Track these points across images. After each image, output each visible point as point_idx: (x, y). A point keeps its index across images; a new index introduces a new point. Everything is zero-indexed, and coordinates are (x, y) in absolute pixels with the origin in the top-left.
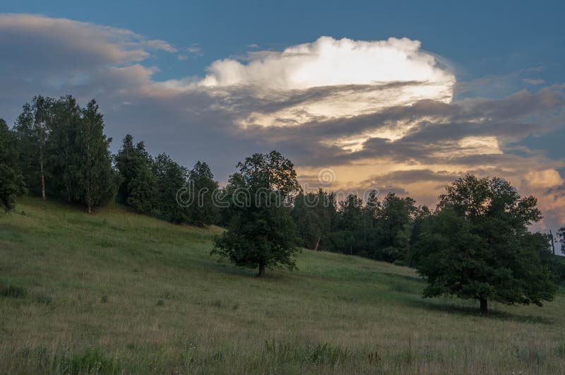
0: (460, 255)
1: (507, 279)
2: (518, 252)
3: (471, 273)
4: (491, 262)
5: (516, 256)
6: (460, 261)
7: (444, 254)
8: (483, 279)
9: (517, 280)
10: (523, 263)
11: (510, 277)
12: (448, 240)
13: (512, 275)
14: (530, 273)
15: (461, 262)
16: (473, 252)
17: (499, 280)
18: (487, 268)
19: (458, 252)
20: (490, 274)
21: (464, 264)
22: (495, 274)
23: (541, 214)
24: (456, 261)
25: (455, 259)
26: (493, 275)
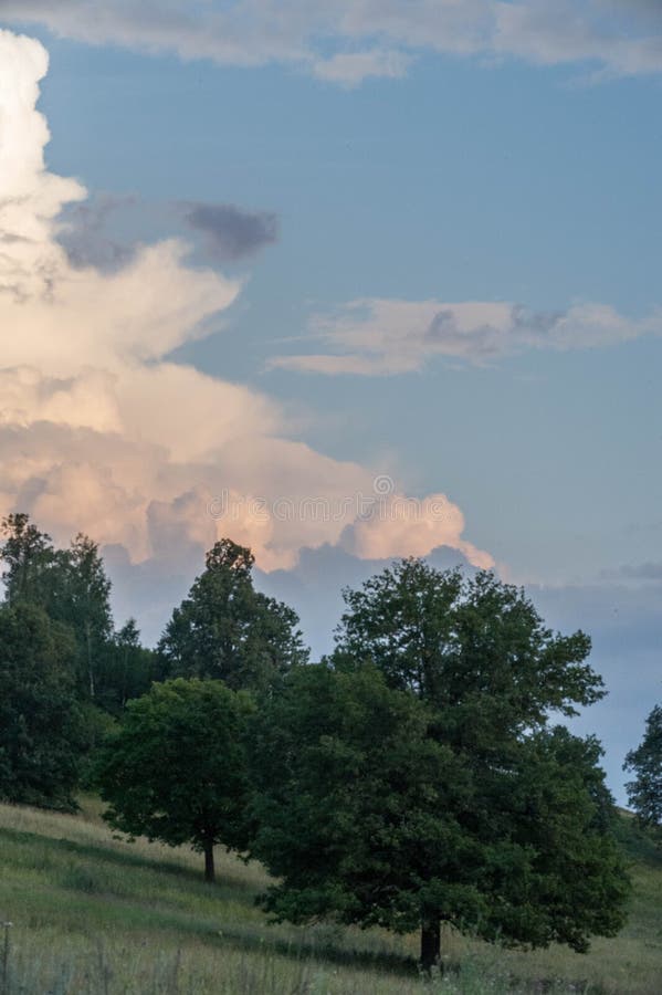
0: (393, 802)
1: (517, 872)
2: (548, 796)
3: (421, 860)
4: (469, 822)
5: (543, 808)
6: (392, 819)
7: (348, 798)
8: (451, 874)
9: (541, 878)
10: (559, 829)
11: (528, 867)
12: (361, 756)
13: (533, 863)
14: (572, 855)
15: (397, 825)
16: (432, 794)
17: (497, 875)
18: (465, 842)
19: (381, 793)
20: (473, 860)
21: (407, 831)
22: (489, 859)
23: (602, 684)
24: (380, 817)
25: (377, 812)
26: (483, 863)
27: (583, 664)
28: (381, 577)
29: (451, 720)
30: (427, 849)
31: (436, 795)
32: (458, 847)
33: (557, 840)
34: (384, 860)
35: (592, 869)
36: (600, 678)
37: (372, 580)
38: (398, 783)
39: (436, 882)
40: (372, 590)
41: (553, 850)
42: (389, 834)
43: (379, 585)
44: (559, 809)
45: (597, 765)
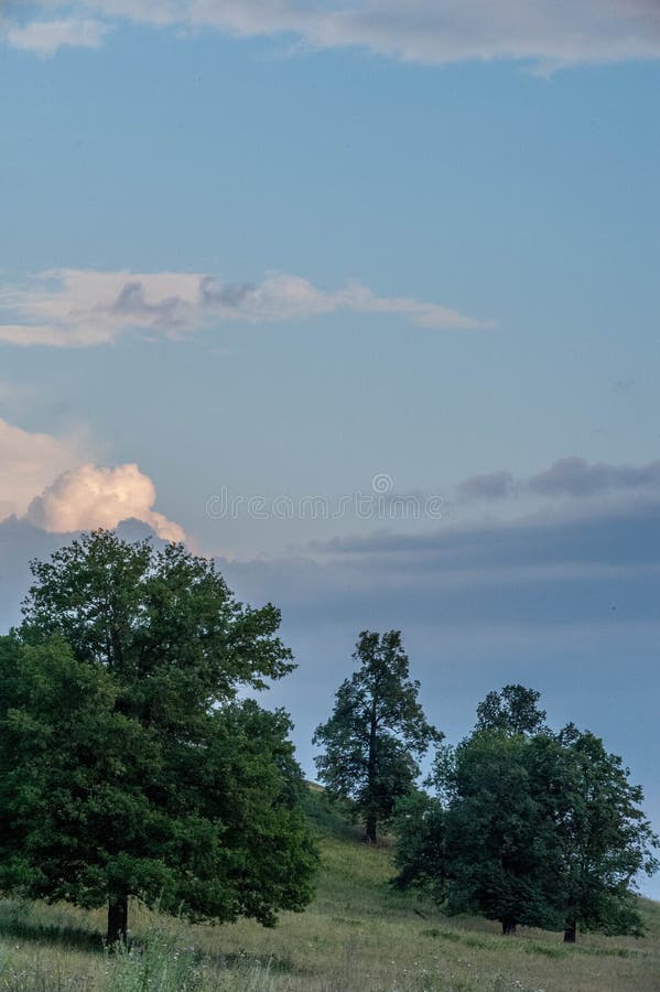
0: (80, 776)
1: (206, 846)
2: (237, 770)
3: (108, 833)
4: (158, 797)
5: (232, 782)
6: (80, 793)
7: (35, 772)
8: (140, 849)
9: (229, 853)
10: (247, 802)
11: (215, 841)
12: (48, 730)
13: (220, 837)
14: (261, 831)
15: (84, 799)
16: (120, 768)
17: (185, 849)
18: (153, 816)
19: (69, 767)
20: (160, 834)
21: (94, 805)
22: (177, 833)
23: (292, 657)
24: (68, 792)
25: (65, 785)
26: (171, 836)
27: (273, 638)
28: (69, 549)
29: (139, 693)
30: (115, 823)
31: (124, 769)
32: (146, 821)
33: (246, 814)
34: (71, 835)
35: (281, 843)
36: (289, 651)
37: (61, 552)
38: (86, 757)
39: (123, 856)
40: (60, 562)
41: (241, 825)
42: (77, 809)
43: (68, 557)
44: (247, 783)
45: (287, 739)
